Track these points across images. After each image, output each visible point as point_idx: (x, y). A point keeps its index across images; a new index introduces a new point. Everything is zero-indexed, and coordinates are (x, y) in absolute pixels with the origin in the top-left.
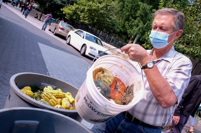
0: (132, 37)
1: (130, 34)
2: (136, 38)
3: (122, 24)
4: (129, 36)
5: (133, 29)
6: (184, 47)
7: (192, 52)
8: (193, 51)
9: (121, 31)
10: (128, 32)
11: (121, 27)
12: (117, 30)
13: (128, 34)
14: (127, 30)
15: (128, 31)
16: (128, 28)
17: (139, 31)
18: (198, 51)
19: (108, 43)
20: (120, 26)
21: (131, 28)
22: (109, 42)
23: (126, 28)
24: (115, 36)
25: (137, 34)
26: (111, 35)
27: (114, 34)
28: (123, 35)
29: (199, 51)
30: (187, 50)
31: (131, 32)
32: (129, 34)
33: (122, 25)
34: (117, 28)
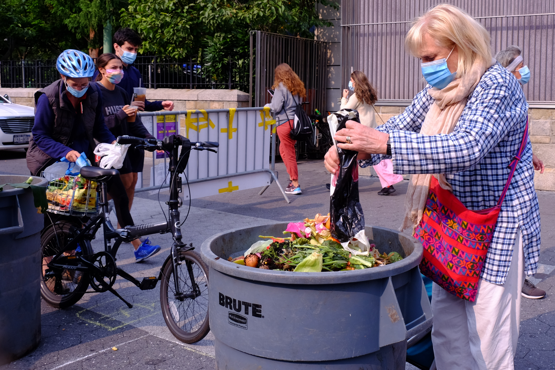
0: (92, 35)
1: (79, 31)
2: (105, 34)
3: (36, 7)
4: (78, 36)
5: (80, 10)
6: (235, 11)
7: (258, 15)
8: (261, 14)
9: (41, 30)
10: (70, 25)
11: (35, 19)
12: (27, 33)
13: (73, 31)
14: (62, 20)
15: (67, 21)
16: (63, 11)
17: (106, 9)
18: (270, 9)
19: (17, 86)
20: (32, 16)
21: (71, 10)
22: (21, 81)
23: (55, 13)
24: (30, 54)
25: (100, 20)
26: (13, 54)
27: (23, 49)
28: (58, 41)
29: (273, 8)
30: (247, 16)
31: (79, 22)
32: (76, 28)
33: (38, 10)
34: (24, 26)
